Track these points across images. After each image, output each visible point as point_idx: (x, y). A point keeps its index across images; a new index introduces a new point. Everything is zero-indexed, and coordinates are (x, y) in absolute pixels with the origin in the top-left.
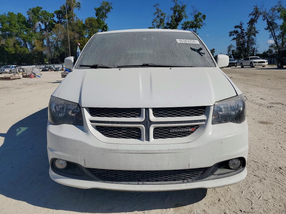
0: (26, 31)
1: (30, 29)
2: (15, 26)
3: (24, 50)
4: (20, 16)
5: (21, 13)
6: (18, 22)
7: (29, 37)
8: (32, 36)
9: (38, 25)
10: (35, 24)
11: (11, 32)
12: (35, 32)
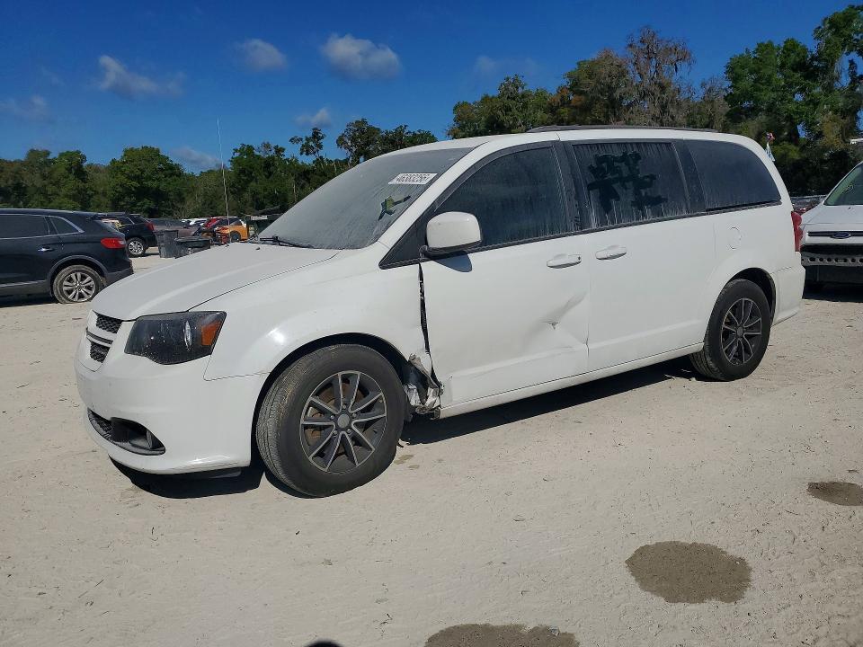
0: (802, 90)
1: (815, 84)
2: (769, 82)
3: (782, 152)
4: (791, 47)
5: (796, 39)
6: (783, 66)
7: (805, 108)
8: (818, 104)
9: (847, 65)
10: (832, 64)
11: (757, 100)
12: (829, 89)
